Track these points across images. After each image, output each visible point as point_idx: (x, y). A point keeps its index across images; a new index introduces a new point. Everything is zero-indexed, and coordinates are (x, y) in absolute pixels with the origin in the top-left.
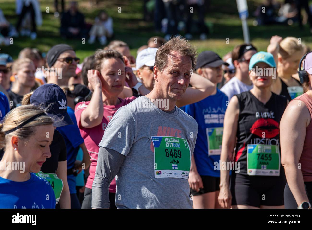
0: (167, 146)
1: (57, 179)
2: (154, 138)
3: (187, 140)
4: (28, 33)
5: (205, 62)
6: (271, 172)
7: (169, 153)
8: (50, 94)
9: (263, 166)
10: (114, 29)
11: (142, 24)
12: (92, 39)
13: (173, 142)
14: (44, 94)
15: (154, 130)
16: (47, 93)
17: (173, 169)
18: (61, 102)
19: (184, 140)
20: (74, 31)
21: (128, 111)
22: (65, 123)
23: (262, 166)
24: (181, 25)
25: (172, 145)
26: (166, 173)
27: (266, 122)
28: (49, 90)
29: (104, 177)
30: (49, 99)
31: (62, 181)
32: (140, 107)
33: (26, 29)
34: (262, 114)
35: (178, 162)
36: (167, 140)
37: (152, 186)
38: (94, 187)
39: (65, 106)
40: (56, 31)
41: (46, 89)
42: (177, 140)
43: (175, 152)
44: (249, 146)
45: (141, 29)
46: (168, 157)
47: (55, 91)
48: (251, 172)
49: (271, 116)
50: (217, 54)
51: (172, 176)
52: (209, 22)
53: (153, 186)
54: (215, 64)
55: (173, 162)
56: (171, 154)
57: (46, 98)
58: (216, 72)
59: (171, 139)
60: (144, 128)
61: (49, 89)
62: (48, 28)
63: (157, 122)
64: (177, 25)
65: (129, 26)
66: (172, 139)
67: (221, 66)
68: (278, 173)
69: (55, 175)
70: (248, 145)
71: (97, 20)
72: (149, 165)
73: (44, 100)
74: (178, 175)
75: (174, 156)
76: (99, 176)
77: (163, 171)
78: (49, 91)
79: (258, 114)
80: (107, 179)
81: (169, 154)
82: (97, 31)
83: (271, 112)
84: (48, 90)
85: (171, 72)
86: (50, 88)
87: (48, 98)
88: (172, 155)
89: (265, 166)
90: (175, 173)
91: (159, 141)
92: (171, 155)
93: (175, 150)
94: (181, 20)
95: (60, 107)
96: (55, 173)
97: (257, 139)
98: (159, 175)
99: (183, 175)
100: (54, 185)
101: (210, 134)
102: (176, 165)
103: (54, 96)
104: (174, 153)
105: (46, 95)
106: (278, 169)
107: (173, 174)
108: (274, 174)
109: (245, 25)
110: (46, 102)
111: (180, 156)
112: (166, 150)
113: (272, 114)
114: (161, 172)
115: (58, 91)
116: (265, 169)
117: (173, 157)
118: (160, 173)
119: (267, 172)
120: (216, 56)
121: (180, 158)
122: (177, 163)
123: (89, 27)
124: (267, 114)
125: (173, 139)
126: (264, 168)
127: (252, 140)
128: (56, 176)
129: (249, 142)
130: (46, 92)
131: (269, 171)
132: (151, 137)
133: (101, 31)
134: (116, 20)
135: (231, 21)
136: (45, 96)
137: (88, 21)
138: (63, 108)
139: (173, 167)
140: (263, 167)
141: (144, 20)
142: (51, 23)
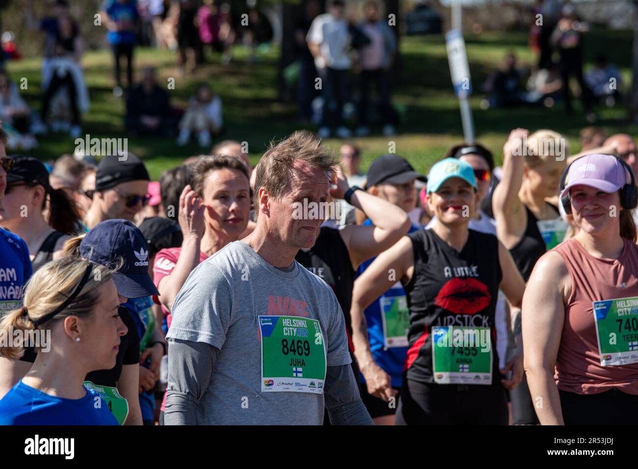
0: (285, 334)
1: (119, 397)
2: (263, 320)
3: (320, 323)
4: (66, 126)
5: (383, 175)
6: (477, 377)
7: (289, 346)
8: (119, 238)
9: (463, 366)
10: (224, 117)
11: (277, 108)
12: (184, 137)
13: (297, 326)
14: (107, 238)
15: (262, 302)
16: (114, 236)
17: (295, 377)
18: (140, 253)
19: (315, 321)
20: (150, 121)
21: (216, 269)
22: (145, 292)
23: (461, 366)
24: (349, 109)
25: (295, 331)
26: (283, 384)
27: (464, 285)
28: (117, 230)
29: (185, 392)
30: (116, 247)
31: (127, 402)
32: (236, 262)
33: (61, 119)
34: (454, 269)
35: (303, 364)
36: (286, 322)
37: (258, 407)
38: (167, 414)
39: (146, 261)
40: (117, 122)
41: (111, 229)
42: (304, 323)
43: (300, 344)
44: (435, 330)
45: (274, 118)
46: (287, 354)
47: (128, 231)
48: (440, 377)
49: (473, 273)
50: (405, 161)
51: (293, 389)
52: (400, 103)
53: (260, 406)
54: (402, 179)
55: (295, 364)
56: (292, 348)
57: (111, 245)
58: (403, 194)
59: (293, 320)
60: (246, 299)
61: (118, 228)
62: (102, 118)
63: (265, 288)
64: (340, 109)
65: (252, 112)
66: (295, 320)
67: (413, 182)
68: (489, 379)
69: (115, 391)
70: (433, 327)
71: (193, 102)
72: (254, 367)
73: (107, 249)
74: (303, 387)
75: (297, 353)
76: (176, 392)
77: (276, 380)
78: (118, 233)
79: (448, 271)
80: (190, 396)
81: (289, 348)
82: (193, 121)
83: (471, 266)
84: (115, 231)
85: (297, 199)
86: (119, 226)
87: (115, 245)
88: (294, 351)
89: (466, 366)
90: (297, 384)
91: (271, 324)
92: (291, 351)
93: (299, 341)
94: (349, 100)
95: (137, 262)
96: (114, 386)
97: (449, 317)
98: (270, 387)
99: (312, 387)
100: (112, 409)
101: (388, 308)
102: (300, 369)
103: (127, 241)
104: (298, 347)
105: (113, 239)
106: (488, 372)
107: (294, 384)
108: (482, 382)
109: (465, 107)
110: (111, 251)
111: (307, 352)
112: (284, 340)
113: (474, 269)
114: (272, 381)
115: (133, 233)
116: (466, 372)
117: (295, 354)
118: (270, 383)
119: (470, 378)
120: (404, 165)
121: (307, 355)
122: (301, 366)
123: (179, 114)
124: (464, 271)
125: (297, 321)
126: (465, 370)
127: (439, 319)
128: (117, 392)
129: (435, 323)
130: (112, 235)
131: (474, 375)
132: (258, 317)
133: (201, 122)
134: (228, 102)
135: (440, 102)
136: (111, 242)
137: (176, 103)
138: (142, 264)
139: (294, 372)
140: (463, 368)
141: (279, 100)
142: (107, 107)
